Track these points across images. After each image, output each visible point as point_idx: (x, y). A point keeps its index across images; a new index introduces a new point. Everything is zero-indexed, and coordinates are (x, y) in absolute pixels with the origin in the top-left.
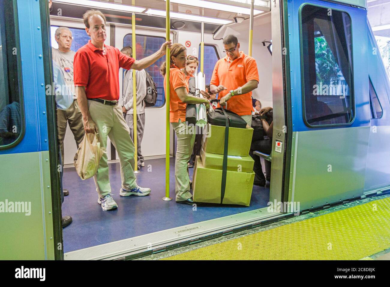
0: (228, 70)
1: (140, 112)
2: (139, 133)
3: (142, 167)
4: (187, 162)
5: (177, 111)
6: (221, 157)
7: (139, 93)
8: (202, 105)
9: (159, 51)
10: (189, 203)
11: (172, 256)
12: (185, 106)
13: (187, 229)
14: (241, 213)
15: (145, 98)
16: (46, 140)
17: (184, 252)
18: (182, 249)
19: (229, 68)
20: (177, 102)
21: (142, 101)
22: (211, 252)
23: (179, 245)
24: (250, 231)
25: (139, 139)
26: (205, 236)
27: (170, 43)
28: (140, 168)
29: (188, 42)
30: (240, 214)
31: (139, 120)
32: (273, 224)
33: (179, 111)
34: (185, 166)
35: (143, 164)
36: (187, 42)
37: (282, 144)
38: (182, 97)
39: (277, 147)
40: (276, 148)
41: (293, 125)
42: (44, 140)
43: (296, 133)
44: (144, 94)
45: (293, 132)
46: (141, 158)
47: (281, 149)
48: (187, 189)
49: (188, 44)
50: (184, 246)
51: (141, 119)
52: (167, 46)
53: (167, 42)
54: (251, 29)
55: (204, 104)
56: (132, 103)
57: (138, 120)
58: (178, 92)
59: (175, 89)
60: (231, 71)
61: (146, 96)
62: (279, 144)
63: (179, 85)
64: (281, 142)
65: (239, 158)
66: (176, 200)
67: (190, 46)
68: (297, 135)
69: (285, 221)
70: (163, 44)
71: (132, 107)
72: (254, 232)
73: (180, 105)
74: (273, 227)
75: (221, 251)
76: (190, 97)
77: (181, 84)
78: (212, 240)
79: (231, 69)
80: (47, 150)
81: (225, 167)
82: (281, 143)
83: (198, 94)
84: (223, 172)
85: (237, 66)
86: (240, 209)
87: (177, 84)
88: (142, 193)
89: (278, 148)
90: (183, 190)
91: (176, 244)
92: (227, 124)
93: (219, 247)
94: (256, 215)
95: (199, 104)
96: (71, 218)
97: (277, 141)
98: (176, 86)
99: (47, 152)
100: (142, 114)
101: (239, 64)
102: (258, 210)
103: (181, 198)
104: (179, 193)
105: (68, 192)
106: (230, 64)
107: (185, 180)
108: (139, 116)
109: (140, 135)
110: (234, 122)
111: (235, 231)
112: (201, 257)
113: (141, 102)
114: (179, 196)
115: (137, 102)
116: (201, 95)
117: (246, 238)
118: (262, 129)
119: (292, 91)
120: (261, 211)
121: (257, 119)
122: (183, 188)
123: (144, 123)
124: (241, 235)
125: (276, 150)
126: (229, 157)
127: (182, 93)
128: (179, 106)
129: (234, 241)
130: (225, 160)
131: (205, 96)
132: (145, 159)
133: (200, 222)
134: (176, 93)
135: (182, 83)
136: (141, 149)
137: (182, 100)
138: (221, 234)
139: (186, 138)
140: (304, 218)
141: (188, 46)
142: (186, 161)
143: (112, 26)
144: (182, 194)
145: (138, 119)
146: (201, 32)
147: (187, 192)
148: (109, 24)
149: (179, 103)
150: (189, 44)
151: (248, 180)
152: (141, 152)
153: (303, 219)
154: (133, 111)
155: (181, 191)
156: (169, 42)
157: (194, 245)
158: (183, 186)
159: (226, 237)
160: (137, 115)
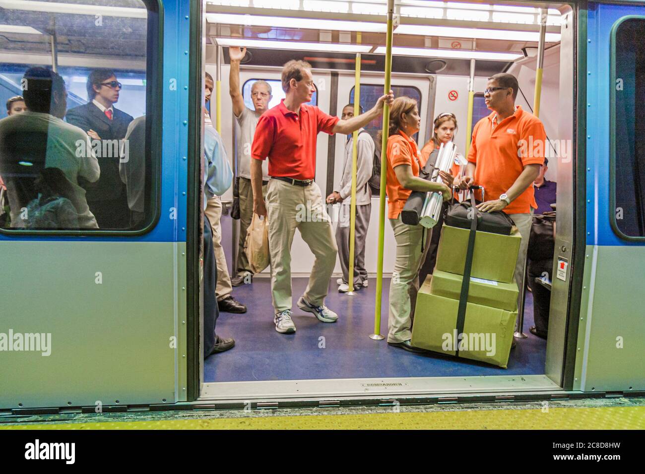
0: (490, 136)
1: (361, 202)
2: (358, 235)
3: (364, 287)
4: (407, 282)
5: (396, 201)
6: (460, 279)
7: (361, 172)
8: (435, 193)
9: (374, 109)
10: (406, 348)
11: (341, 415)
12: (408, 193)
13: (382, 383)
14: (486, 377)
15: (370, 181)
16: (184, 228)
17: (361, 414)
18: (362, 409)
19: (492, 132)
20: (396, 188)
21: (366, 185)
22: (401, 422)
23: (360, 403)
24: (487, 405)
25: (359, 243)
26: (406, 399)
27: (390, 97)
28: (358, 288)
29: (453, 93)
30: (483, 377)
31: (359, 214)
32: (536, 402)
33: (399, 200)
34: (403, 288)
35: (366, 283)
36: (451, 93)
37: (567, 266)
38: (403, 180)
39: (559, 270)
40: (558, 272)
41: (589, 233)
42: (181, 228)
43: (593, 247)
44: (368, 175)
45: (587, 246)
46: (361, 273)
47: (565, 275)
48: (404, 324)
49: (453, 96)
50: (366, 406)
51: (363, 213)
52: (385, 101)
53: (385, 95)
54: (539, 68)
55: (440, 192)
56: (349, 188)
57: (357, 215)
58: (398, 172)
59: (393, 167)
60: (494, 140)
61: (372, 177)
62: (562, 267)
63: (398, 162)
64: (566, 261)
65: (494, 284)
66: (389, 340)
67: (456, 98)
68: (594, 253)
69: (563, 403)
70: (380, 99)
71: (349, 194)
72: (491, 409)
73: (401, 192)
74: (532, 407)
75: (418, 424)
76: (415, 181)
77: (403, 160)
78: (414, 406)
79: (494, 136)
80: (183, 241)
81: (464, 296)
82: (566, 264)
83: (436, 176)
84: (460, 304)
85: (506, 130)
86: (488, 370)
87: (396, 160)
88: (323, 317)
89: (562, 272)
90: (398, 326)
91: (357, 400)
92: (474, 226)
93: (418, 417)
94: (512, 383)
95: (432, 192)
96: (234, 342)
97: (561, 259)
98: (395, 162)
99: (184, 244)
100: (365, 206)
101: (510, 128)
102: (519, 376)
103: (395, 339)
104: (393, 330)
105: (246, 309)
106: (496, 126)
107: (403, 310)
108: (359, 208)
109: (359, 237)
110: (487, 224)
111: (461, 400)
112: (381, 425)
113: (364, 186)
114: (391, 334)
115: (357, 187)
116: (439, 178)
117: (471, 414)
118: (551, 239)
119: (588, 173)
120: (524, 378)
121: (546, 222)
122: (397, 322)
123: (367, 220)
124: (466, 408)
125: (558, 276)
126: (473, 280)
127: (403, 173)
128: (399, 194)
129: (449, 414)
130: (466, 285)
131: (446, 180)
132: (369, 276)
133: (411, 377)
134: (394, 173)
135: (404, 158)
136: (365, 259)
137: (403, 184)
138: (435, 401)
139: (407, 244)
140: (602, 403)
141: (453, 98)
142: (405, 281)
143: (335, 75)
144: (396, 332)
145: (357, 212)
146: (469, 74)
147: (405, 330)
148: (330, 72)
149: (400, 189)
150: (455, 95)
151: (505, 323)
152: (364, 265)
153: (600, 406)
154: (351, 200)
155: (395, 327)
156: (388, 96)
157: (382, 407)
158: (399, 319)
159: (440, 407)
160: (356, 206)
